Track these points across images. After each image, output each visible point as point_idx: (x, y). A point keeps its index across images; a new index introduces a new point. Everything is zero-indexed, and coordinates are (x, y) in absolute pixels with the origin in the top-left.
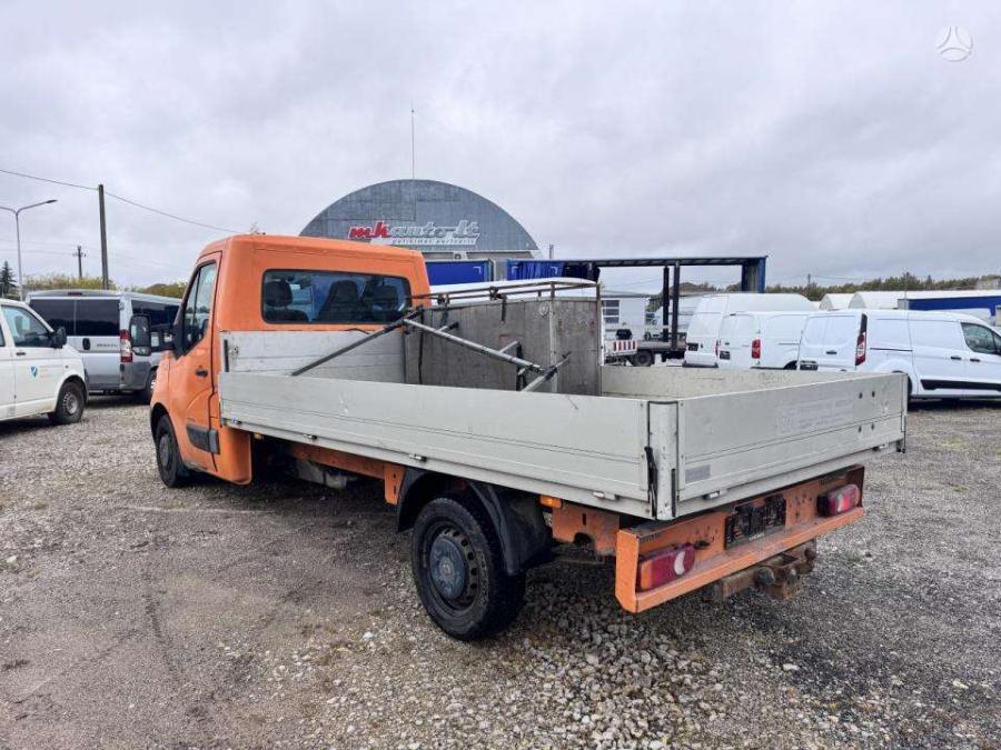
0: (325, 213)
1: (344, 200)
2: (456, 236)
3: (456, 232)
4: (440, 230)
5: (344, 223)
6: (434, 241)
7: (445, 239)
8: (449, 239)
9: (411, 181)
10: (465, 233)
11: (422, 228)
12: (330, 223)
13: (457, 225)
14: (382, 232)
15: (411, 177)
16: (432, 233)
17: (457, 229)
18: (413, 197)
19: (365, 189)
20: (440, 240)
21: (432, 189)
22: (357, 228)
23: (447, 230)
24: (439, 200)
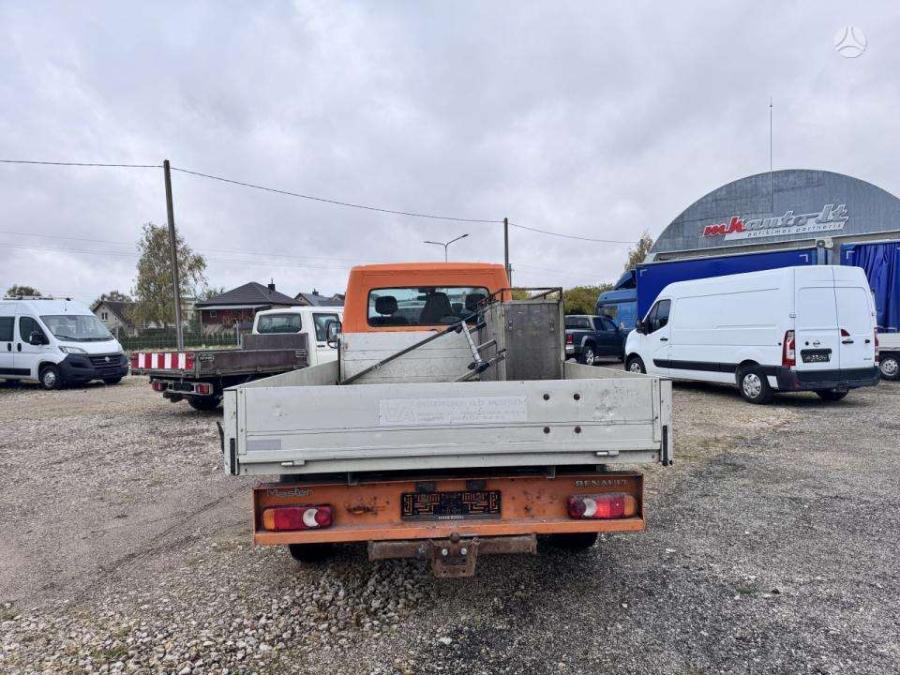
0: (682, 216)
1: (700, 202)
2: (819, 222)
3: (820, 218)
4: (800, 218)
5: (699, 224)
6: (794, 230)
7: (807, 226)
8: (811, 226)
9: (767, 174)
10: (831, 217)
11: (780, 219)
12: (686, 224)
13: (821, 210)
14: (737, 227)
15: (768, 170)
16: (791, 222)
17: (821, 214)
18: (770, 189)
19: (721, 189)
20: (801, 228)
21: (791, 178)
22: (712, 226)
23: (808, 218)
24: (800, 187)
